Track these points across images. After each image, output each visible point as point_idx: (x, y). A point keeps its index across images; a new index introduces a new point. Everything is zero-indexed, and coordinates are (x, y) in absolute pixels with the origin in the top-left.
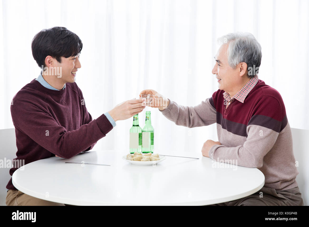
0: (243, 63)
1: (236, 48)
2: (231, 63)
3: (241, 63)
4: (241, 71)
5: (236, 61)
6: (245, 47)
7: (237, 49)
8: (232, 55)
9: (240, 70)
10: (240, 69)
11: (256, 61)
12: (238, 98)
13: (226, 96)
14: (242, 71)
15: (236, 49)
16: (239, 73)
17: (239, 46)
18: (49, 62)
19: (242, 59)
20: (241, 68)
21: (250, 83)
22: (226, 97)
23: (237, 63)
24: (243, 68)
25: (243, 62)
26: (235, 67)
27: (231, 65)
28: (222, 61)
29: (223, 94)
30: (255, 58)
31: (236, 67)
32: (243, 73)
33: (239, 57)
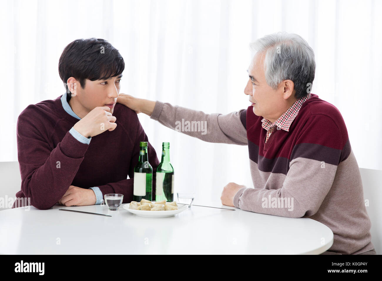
0: (288, 80)
1: (277, 60)
2: (270, 81)
3: (285, 81)
4: (285, 92)
5: (277, 79)
6: (289, 57)
7: (278, 61)
8: (271, 70)
9: (284, 90)
10: (284, 88)
11: (307, 76)
12: (280, 124)
13: (266, 125)
16: (283, 94)
17: (281, 57)
19: (285, 76)
20: (286, 87)
23: (278, 80)
25: (287, 79)
26: (276, 87)
27: (271, 84)
28: (256, 77)
30: (305, 72)
31: (278, 87)
32: (288, 94)
33: (281, 72)
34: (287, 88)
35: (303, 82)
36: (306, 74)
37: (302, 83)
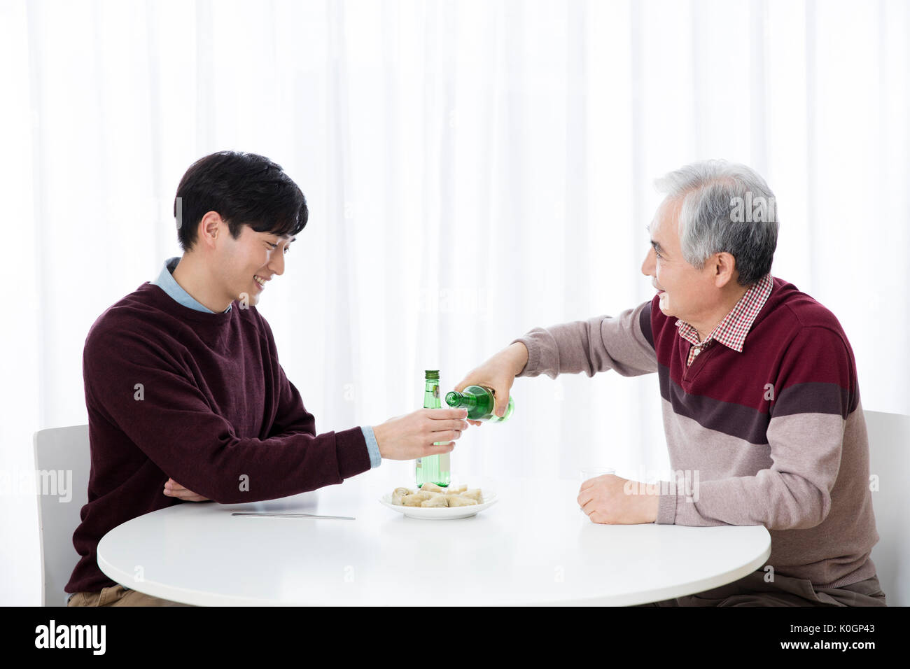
0: (724, 253)
1: (703, 216)
2: (689, 254)
3: (719, 254)
4: (718, 273)
5: (702, 250)
6: (726, 211)
7: (706, 218)
8: (692, 235)
9: (716, 271)
10: (715, 267)
11: (760, 246)
12: (723, 337)
13: (687, 331)
14: (722, 273)
15: (701, 217)
16: (715, 278)
17: (711, 211)
18: (211, 228)
19: (719, 246)
20: (720, 265)
21: (752, 294)
22: (685, 332)
23: (705, 254)
24: (724, 265)
25: (721, 252)
26: (702, 265)
27: (691, 259)
28: (663, 244)
29: (676, 324)
30: (757, 240)
31: (705, 264)
32: (724, 278)
33: (710, 238)
34: (723, 267)
35: (754, 257)
36: (759, 243)
37: (750, 259)
